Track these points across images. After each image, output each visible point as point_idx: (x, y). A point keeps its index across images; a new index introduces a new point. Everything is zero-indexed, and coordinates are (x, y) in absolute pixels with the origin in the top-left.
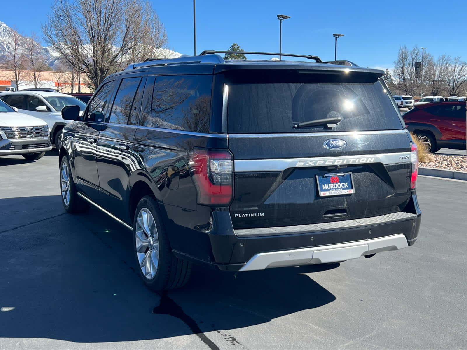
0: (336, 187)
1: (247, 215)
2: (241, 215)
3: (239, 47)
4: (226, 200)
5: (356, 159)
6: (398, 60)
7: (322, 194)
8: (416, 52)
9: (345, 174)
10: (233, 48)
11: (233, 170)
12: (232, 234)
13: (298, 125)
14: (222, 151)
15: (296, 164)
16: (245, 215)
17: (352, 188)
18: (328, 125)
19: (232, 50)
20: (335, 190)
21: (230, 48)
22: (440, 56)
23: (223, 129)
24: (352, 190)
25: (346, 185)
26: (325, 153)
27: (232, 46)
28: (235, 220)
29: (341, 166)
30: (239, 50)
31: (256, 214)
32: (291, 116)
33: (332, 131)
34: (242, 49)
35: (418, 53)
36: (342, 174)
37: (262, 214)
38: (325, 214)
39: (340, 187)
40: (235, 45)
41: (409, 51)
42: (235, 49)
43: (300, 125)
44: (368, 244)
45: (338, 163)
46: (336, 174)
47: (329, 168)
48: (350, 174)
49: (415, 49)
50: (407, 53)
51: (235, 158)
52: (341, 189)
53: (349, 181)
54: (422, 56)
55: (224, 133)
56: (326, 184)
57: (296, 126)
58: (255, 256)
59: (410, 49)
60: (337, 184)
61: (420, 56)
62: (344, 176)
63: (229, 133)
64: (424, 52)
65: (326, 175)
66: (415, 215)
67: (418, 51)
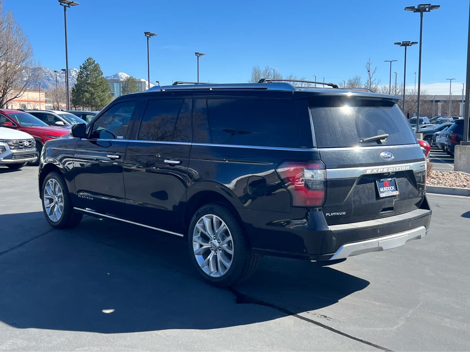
0: (388, 190)
1: (334, 213)
2: (330, 214)
3: (94, 61)
4: (320, 203)
5: (400, 167)
6: (252, 79)
7: (382, 195)
8: (268, 72)
9: (392, 179)
10: (88, 62)
11: (326, 178)
12: (328, 230)
13: (363, 141)
14: (317, 162)
15: (366, 172)
16: (333, 214)
17: (397, 190)
18: (381, 140)
19: (87, 64)
20: (387, 192)
21: (85, 62)
22: (287, 76)
23: (315, 144)
24: (397, 192)
25: (393, 187)
26: (382, 163)
27: (88, 60)
28: (328, 218)
29: (392, 172)
30: (95, 64)
31: (340, 213)
32: (357, 133)
33: (382, 145)
34: (98, 64)
35: (270, 74)
36: (390, 179)
37: (344, 213)
38: (382, 211)
39: (390, 190)
40: (90, 59)
41: (262, 72)
42: (91, 63)
43: (364, 140)
44: (408, 234)
45: (391, 170)
46: (387, 179)
47: (385, 175)
48: (395, 179)
49: (266, 69)
50: (260, 73)
51: (327, 168)
52: (391, 191)
53: (395, 185)
54: (273, 76)
55: (315, 147)
56: (382, 187)
57: (361, 141)
58: (341, 247)
59: (262, 69)
60: (388, 187)
61: (272, 76)
62: (391, 181)
63: (318, 147)
64: (275, 73)
65: (382, 180)
66: (430, 211)
67: (270, 71)
